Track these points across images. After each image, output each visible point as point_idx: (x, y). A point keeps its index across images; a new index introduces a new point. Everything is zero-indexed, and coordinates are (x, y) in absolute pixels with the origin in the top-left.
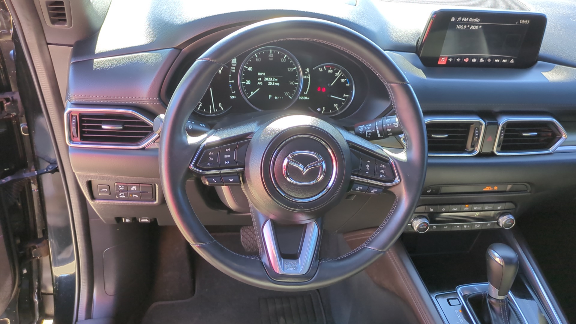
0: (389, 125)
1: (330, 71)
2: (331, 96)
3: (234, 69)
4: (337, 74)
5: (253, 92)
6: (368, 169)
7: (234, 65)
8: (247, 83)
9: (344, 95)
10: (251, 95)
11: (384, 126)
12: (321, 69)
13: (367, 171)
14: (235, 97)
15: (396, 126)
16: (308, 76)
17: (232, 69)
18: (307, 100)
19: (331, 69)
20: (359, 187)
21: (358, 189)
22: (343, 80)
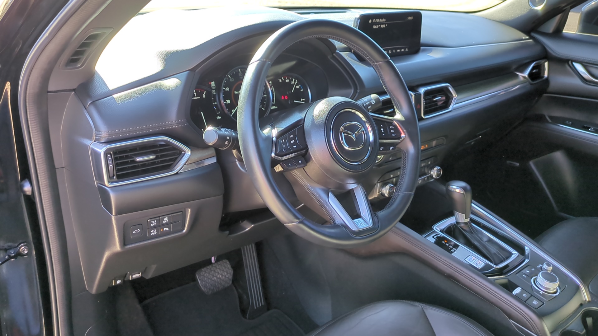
0: (368, 103)
1: (287, 81)
2: (295, 101)
3: (214, 92)
4: (293, 82)
5: (234, 110)
6: (383, 132)
7: (214, 88)
8: (227, 103)
9: (302, 100)
10: (232, 112)
11: (365, 105)
12: (280, 80)
13: (383, 133)
14: (221, 117)
15: (374, 102)
16: (272, 88)
17: (213, 92)
18: (276, 109)
19: (287, 79)
20: (381, 148)
21: (381, 149)
22: (298, 87)
